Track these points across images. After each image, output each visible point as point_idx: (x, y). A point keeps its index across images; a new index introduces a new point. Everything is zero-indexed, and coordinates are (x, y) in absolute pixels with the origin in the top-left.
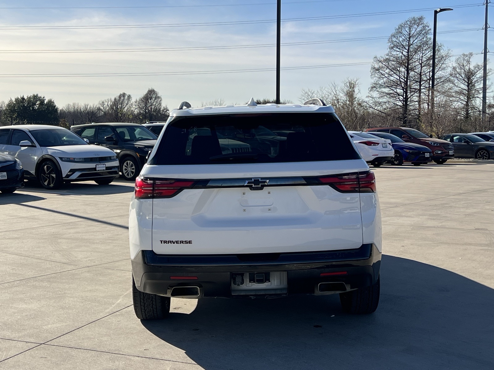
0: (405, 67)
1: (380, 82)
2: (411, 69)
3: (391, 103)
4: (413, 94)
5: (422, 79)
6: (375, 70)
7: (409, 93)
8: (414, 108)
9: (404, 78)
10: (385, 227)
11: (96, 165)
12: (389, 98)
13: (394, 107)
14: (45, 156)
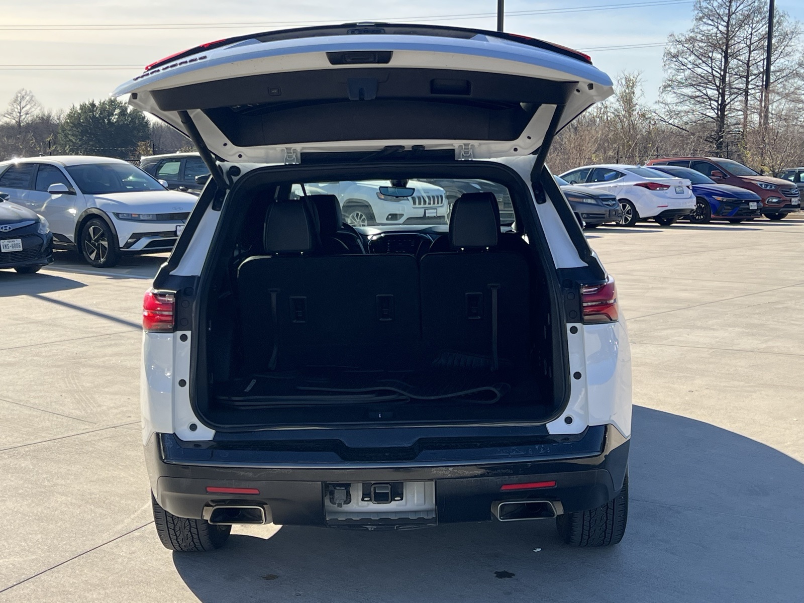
0: (722, 51)
1: (679, 78)
2: (733, 55)
3: (697, 113)
4: (735, 98)
5: (750, 73)
6: (670, 56)
7: (728, 96)
8: (735, 121)
9: (719, 71)
10: (662, 351)
11: (177, 226)
12: (693, 104)
13: (702, 120)
14: (90, 211)
